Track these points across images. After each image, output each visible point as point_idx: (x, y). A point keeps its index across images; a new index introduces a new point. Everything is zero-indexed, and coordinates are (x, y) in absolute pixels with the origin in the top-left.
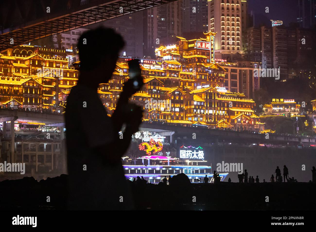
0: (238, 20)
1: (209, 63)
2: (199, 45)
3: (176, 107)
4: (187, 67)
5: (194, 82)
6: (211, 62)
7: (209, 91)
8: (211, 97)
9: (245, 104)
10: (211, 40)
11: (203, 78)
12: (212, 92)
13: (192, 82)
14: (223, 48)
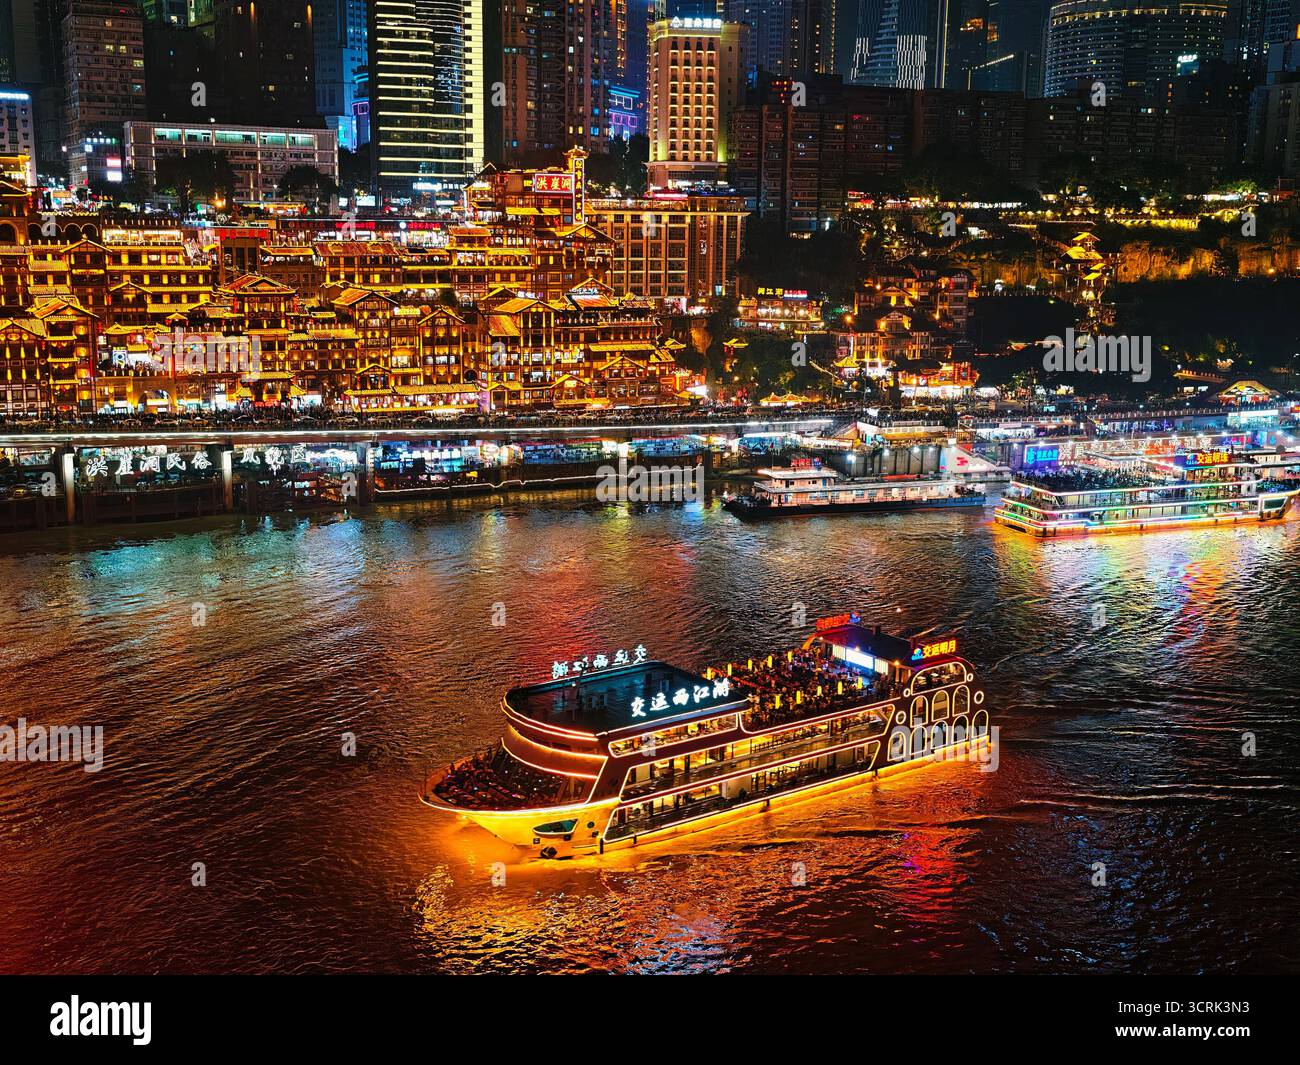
0: (710, 90)
1: (571, 224)
2: (543, 182)
3: (439, 355)
4: (521, 232)
5: (531, 271)
6: (575, 223)
7: (534, 310)
8: (537, 323)
9: (636, 332)
10: (577, 170)
11: (551, 262)
12: (540, 310)
13: (526, 272)
14: (672, 158)
